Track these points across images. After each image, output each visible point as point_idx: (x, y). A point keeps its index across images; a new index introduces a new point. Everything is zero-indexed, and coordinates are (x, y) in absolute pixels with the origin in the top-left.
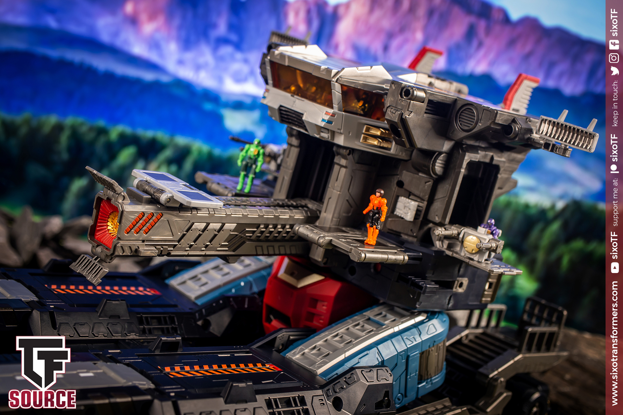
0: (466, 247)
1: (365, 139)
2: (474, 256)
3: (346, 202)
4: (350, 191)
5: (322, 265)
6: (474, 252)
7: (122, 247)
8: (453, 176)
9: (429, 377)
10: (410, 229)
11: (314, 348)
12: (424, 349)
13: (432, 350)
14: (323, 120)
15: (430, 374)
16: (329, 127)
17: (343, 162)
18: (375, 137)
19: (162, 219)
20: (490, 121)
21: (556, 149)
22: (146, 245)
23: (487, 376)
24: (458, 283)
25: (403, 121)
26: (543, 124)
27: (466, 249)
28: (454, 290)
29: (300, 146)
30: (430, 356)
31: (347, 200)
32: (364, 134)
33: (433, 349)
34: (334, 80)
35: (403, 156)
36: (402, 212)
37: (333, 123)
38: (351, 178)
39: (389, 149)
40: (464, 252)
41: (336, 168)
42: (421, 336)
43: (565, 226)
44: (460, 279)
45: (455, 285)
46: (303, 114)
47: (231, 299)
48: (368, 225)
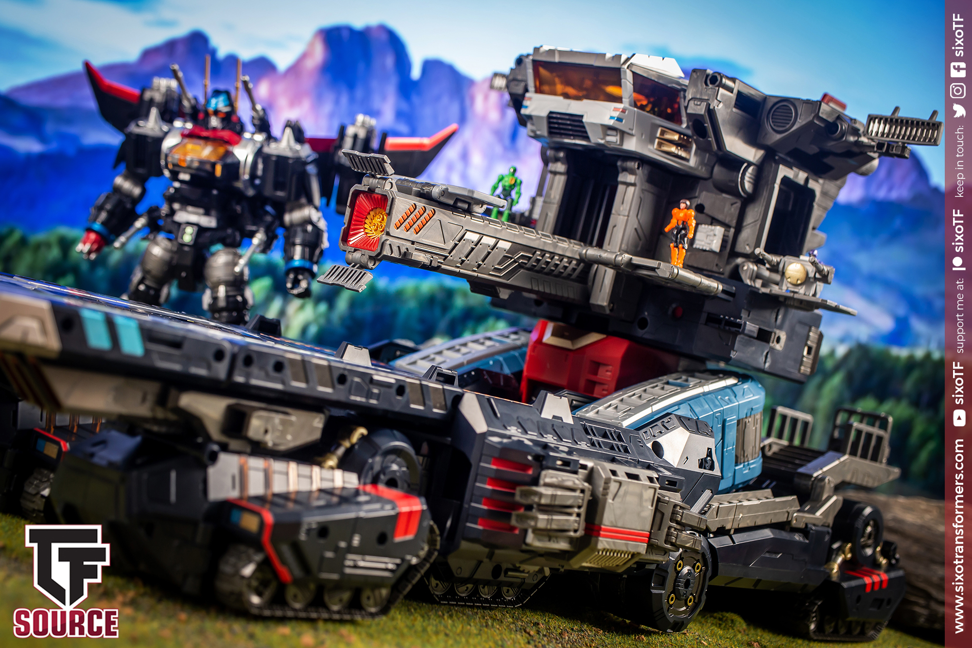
0: (789, 278)
1: (660, 144)
2: (800, 287)
3: (633, 230)
4: (639, 217)
5: (608, 312)
6: (799, 282)
7: (390, 245)
8: (765, 194)
9: (746, 460)
10: (715, 264)
11: (610, 406)
12: (741, 417)
13: (749, 422)
14: (612, 118)
15: (747, 456)
16: (618, 125)
17: (631, 178)
18: (672, 142)
19: (434, 217)
20: (813, 115)
21: (893, 148)
22: (416, 249)
23: (811, 476)
24: (775, 336)
25: (711, 112)
26: (872, 124)
27: (789, 280)
28: (771, 344)
29: (568, 173)
30: (746, 430)
31: (636, 229)
32: (659, 138)
33: (750, 420)
34: (625, 66)
35: (703, 172)
36: (703, 243)
37: (624, 121)
38: (639, 200)
39: (687, 160)
40: (786, 285)
41: (621, 188)
42: (737, 397)
43: (849, 379)
44: (777, 331)
45: (772, 339)
46: (582, 116)
47: (485, 372)
48: (672, 245)
